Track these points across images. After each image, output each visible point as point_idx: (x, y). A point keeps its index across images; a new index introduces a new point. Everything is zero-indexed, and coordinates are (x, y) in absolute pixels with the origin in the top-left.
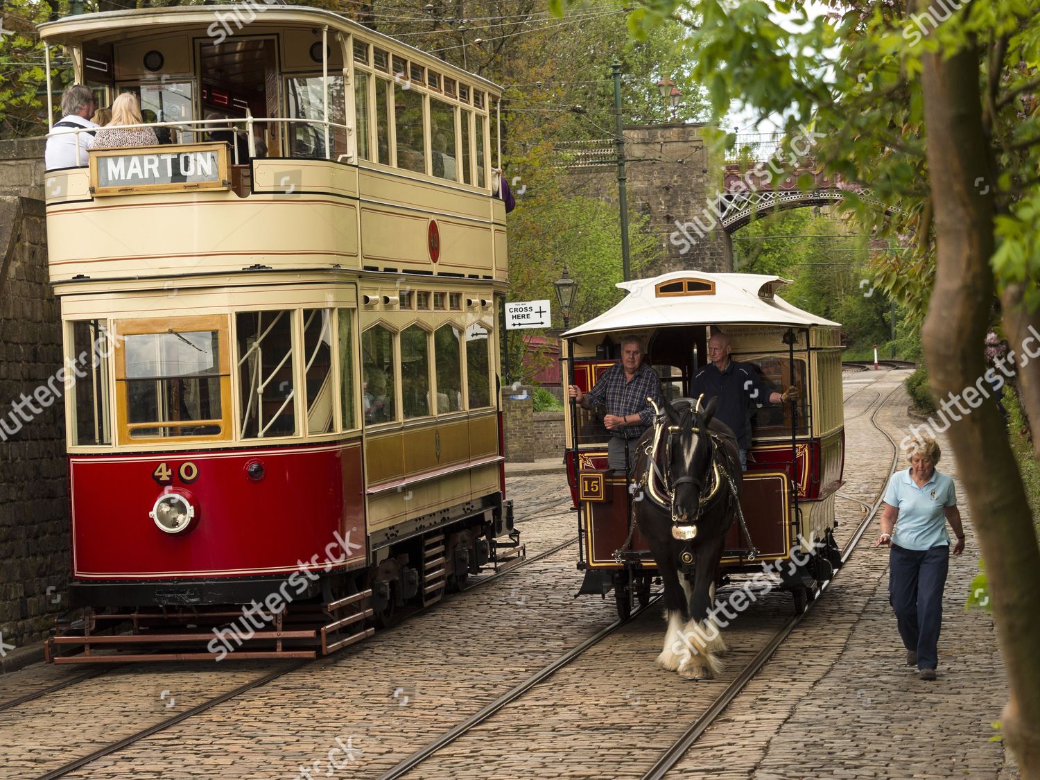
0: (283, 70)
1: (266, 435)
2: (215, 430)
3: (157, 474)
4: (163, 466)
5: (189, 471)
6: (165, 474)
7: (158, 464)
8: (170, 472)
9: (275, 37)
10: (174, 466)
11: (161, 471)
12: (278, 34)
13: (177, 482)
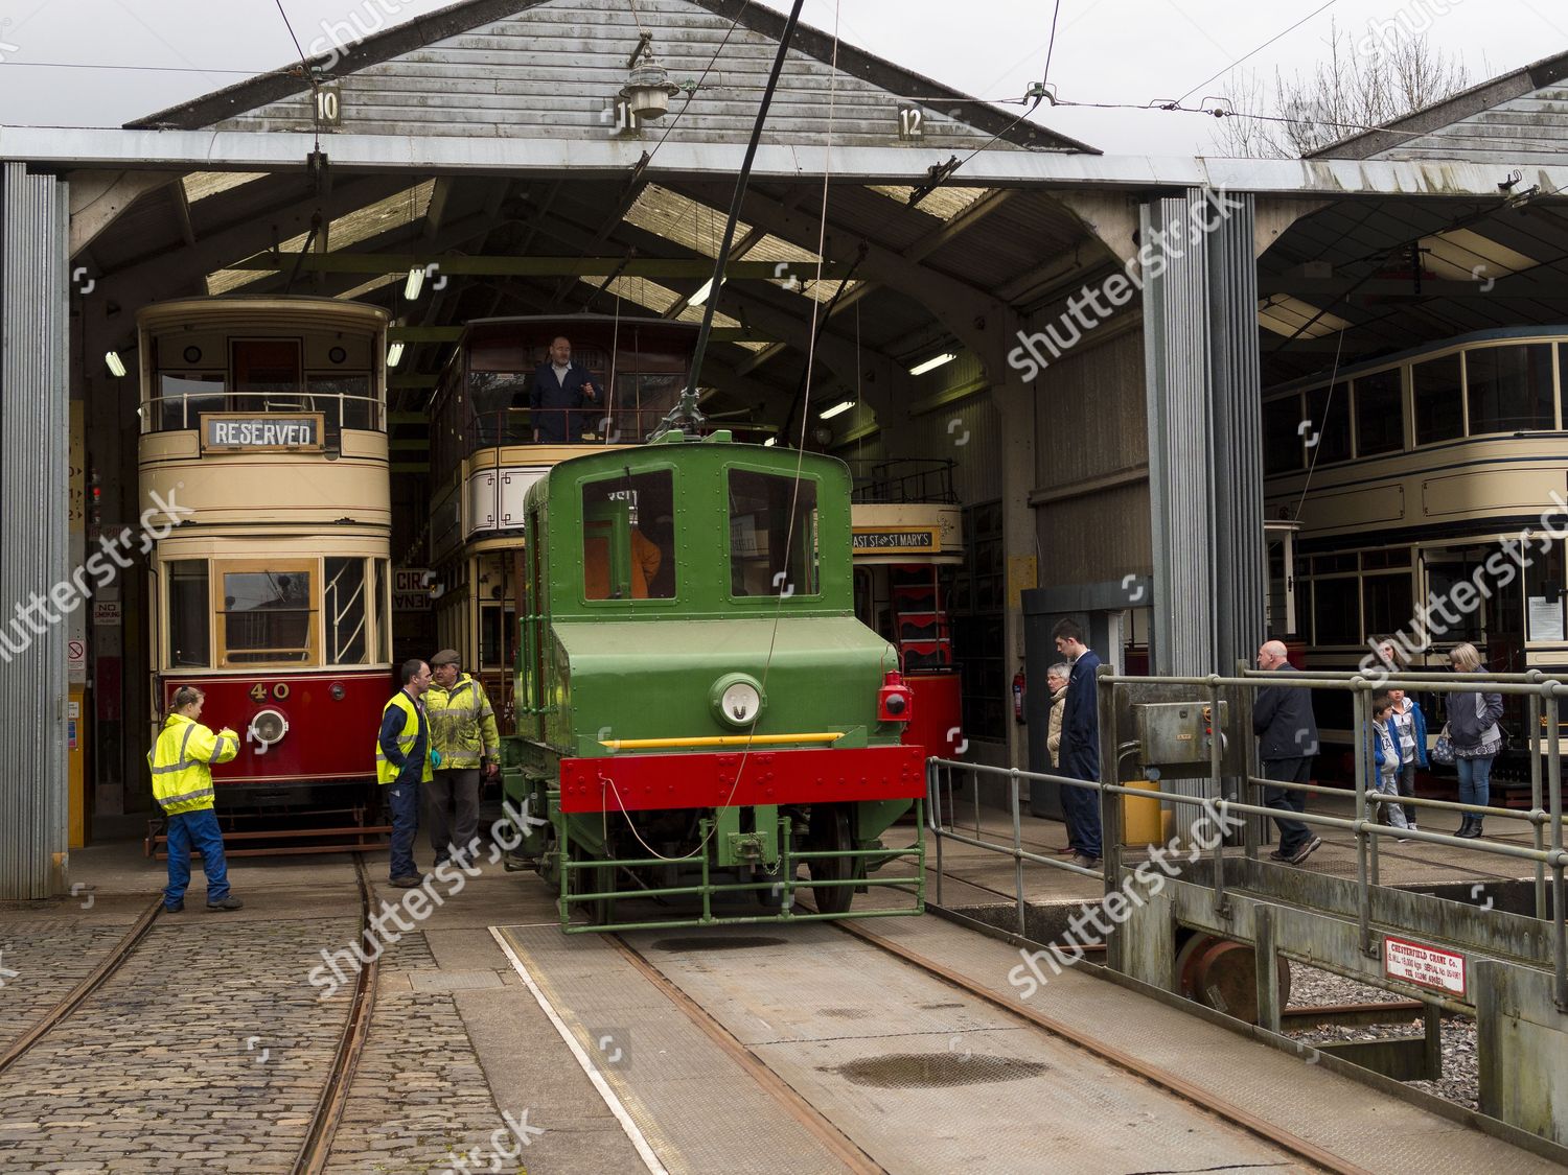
0: (305, 368)
1: (342, 661)
2: (297, 657)
3: (252, 693)
4: (259, 686)
5: (281, 690)
6: (260, 694)
7: (255, 684)
8: (265, 692)
9: (299, 340)
10: (269, 686)
11: (257, 690)
12: (302, 338)
13: (271, 700)
